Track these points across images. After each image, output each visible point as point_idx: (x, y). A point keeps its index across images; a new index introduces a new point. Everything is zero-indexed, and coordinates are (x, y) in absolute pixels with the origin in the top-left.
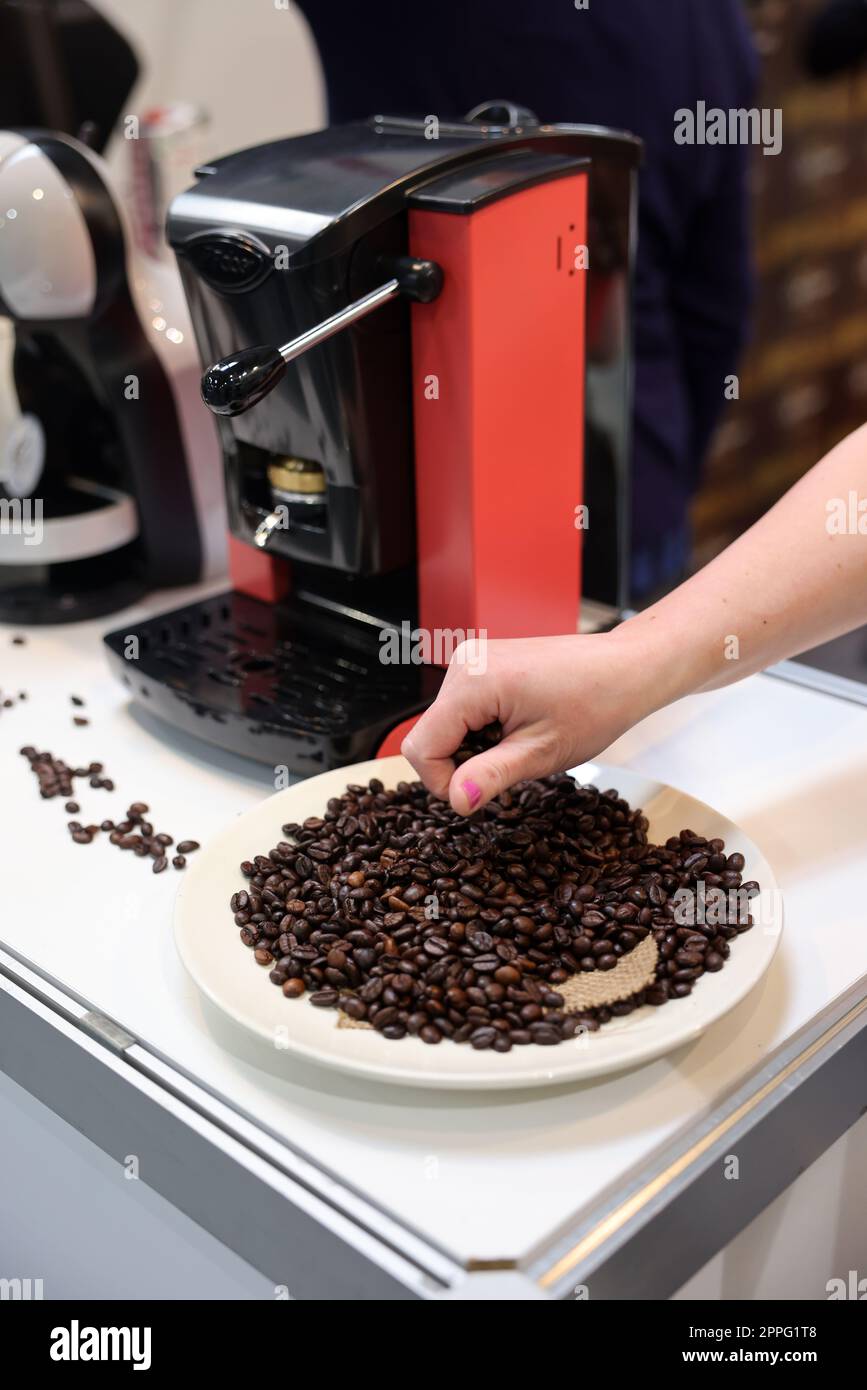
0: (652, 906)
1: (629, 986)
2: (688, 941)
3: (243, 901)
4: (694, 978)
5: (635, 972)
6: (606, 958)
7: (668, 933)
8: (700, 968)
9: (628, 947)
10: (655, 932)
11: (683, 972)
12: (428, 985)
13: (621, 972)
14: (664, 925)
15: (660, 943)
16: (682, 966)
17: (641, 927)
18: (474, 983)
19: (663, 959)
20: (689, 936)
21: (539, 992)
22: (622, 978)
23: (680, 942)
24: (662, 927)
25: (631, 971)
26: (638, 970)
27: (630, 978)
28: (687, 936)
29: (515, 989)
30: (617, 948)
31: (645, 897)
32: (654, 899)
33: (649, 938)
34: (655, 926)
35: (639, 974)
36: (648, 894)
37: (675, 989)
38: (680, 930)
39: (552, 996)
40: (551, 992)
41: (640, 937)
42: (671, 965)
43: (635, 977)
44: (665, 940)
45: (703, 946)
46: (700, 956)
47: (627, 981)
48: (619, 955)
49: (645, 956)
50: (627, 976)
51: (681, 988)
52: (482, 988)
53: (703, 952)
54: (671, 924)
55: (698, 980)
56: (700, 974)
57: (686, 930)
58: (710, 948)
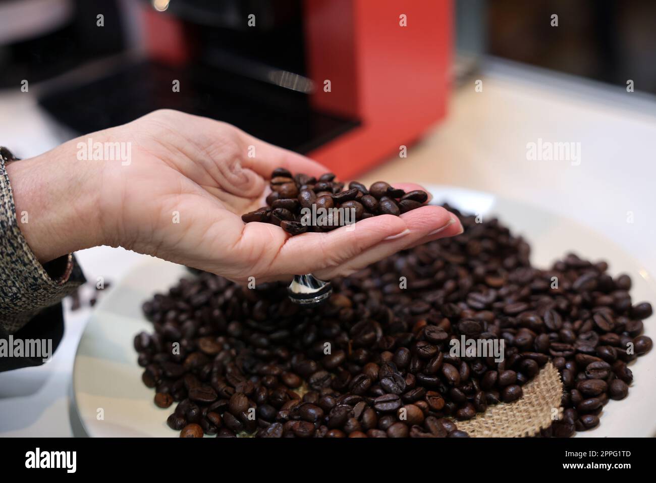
0: (548, 331)
1: (536, 422)
2: (588, 368)
3: (145, 342)
4: (601, 407)
5: (539, 404)
6: (511, 390)
7: (568, 359)
8: (604, 396)
9: (530, 375)
10: (554, 358)
11: (589, 402)
12: (330, 429)
13: (525, 404)
14: (563, 351)
15: (561, 369)
16: (587, 395)
17: (541, 355)
18: (377, 426)
19: (567, 388)
20: (591, 362)
21: (443, 429)
22: (526, 411)
23: (581, 367)
24: (560, 353)
25: (536, 403)
26: (543, 402)
27: (536, 411)
28: (588, 362)
29: (420, 430)
30: (520, 376)
31: (540, 322)
32: (549, 324)
33: (550, 366)
34: (554, 353)
35: (545, 408)
36: (542, 318)
37: (582, 421)
38: (580, 356)
39: (457, 435)
40: (456, 430)
41: (541, 364)
42: (575, 393)
43: (542, 410)
44: (565, 367)
45: (605, 373)
46: (604, 383)
47: (533, 414)
48: (521, 384)
49: (550, 386)
50: (531, 409)
51: (588, 419)
52: (386, 430)
53: (605, 379)
54: (570, 350)
55: (605, 409)
56: (605, 402)
57: (586, 356)
58: (612, 374)
